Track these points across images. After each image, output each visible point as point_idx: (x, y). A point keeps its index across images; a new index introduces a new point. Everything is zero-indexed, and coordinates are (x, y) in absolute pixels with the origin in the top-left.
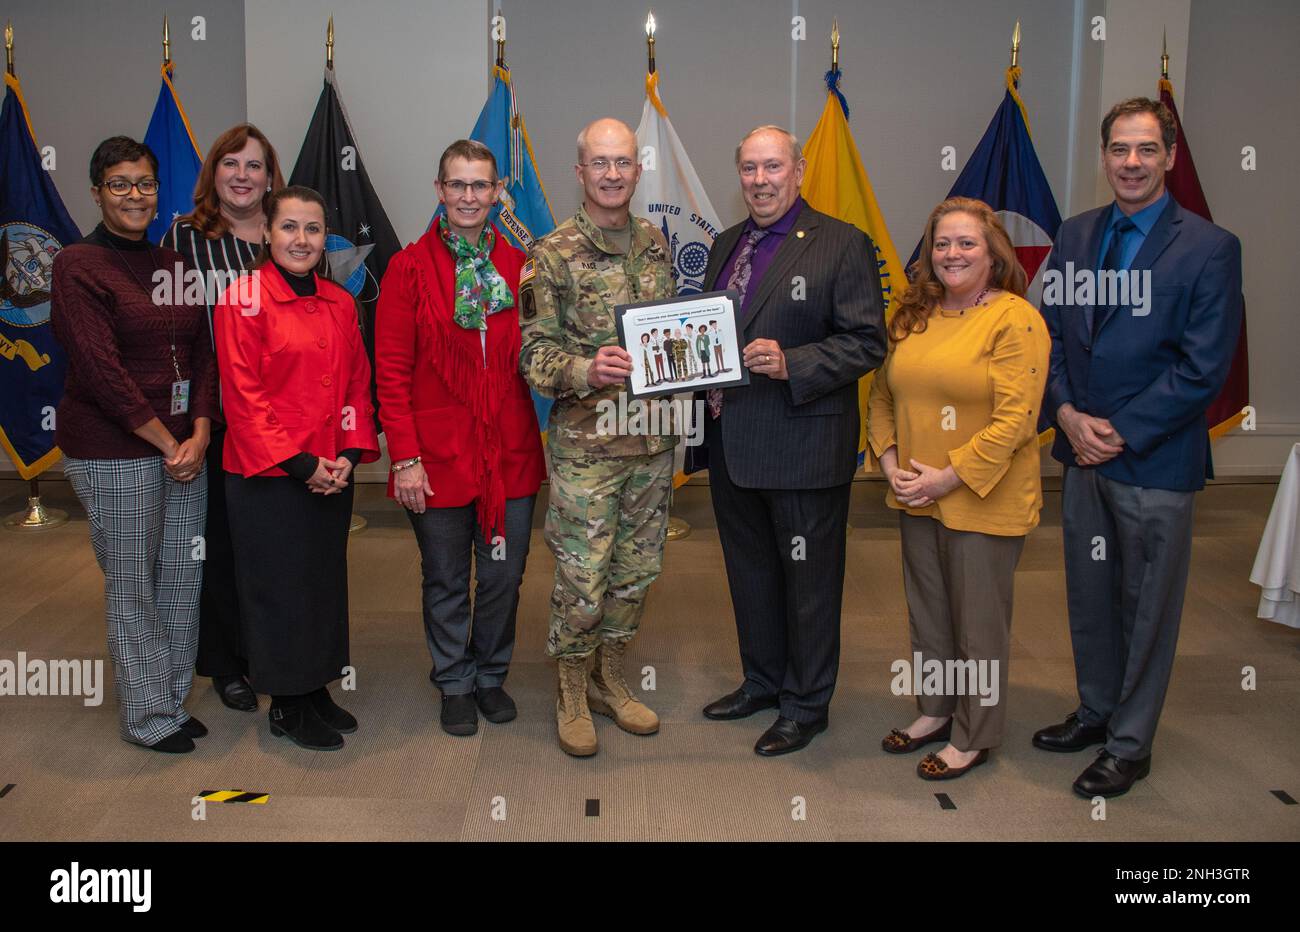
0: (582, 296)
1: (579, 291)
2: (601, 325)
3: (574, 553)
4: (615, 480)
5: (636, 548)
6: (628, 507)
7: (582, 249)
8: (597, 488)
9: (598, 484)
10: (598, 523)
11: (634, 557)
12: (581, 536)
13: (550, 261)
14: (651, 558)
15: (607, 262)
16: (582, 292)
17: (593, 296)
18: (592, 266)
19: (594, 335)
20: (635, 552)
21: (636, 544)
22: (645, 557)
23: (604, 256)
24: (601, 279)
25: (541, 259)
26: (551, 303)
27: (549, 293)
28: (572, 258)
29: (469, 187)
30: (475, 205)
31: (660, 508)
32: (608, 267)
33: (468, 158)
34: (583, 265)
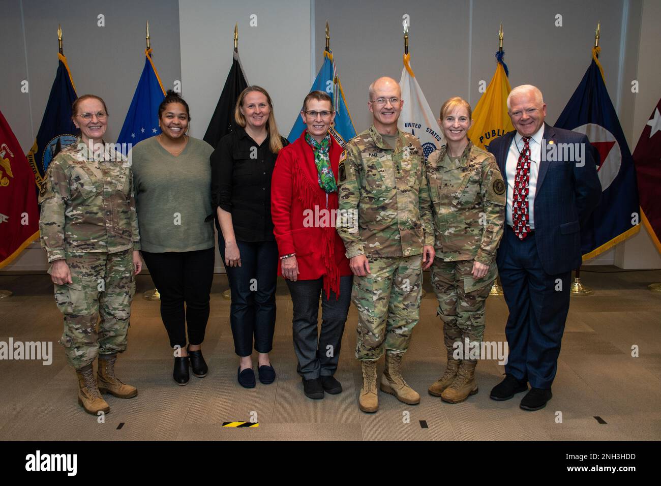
0: (368, 171)
1: (366, 168)
2: (378, 187)
3: (367, 308)
4: (388, 270)
5: (405, 307)
6: (397, 284)
7: (370, 146)
8: (378, 274)
9: (379, 271)
10: (378, 293)
11: (403, 312)
12: (370, 300)
13: (354, 151)
14: (413, 312)
15: (383, 153)
16: (369, 169)
17: (374, 171)
18: (375, 155)
19: (375, 192)
20: (404, 309)
21: (404, 305)
22: (410, 312)
23: (381, 150)
24: (379, 162)
25: (349, 150)
26: (354, 173)
27: (353, 168)
28: (364, 151)
29: (319, 114)
30: (322, 124)
31: (416, 285)
32: (384, 156)
33: (319, 99)
34: (370, 154)
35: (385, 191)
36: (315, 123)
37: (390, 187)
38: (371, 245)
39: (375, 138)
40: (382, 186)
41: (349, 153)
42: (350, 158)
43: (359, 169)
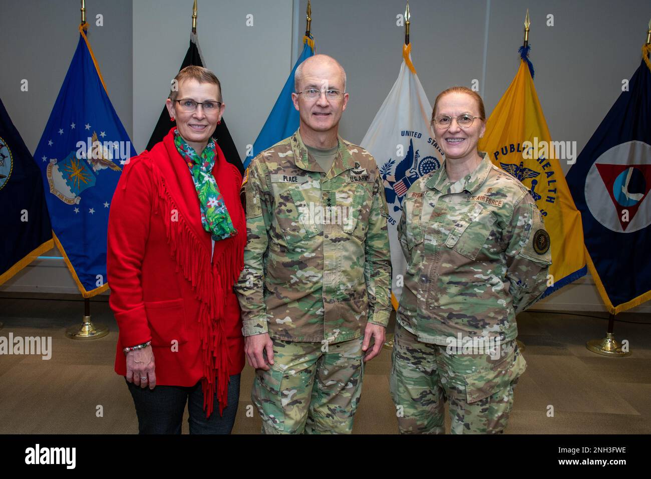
0: (281, 204)
1: (278, 200)
2: (294, 230)
3: (272, 416)
4: (307, 358)
5: (330, 412)
6: (322, 379)
7: (288, 164)
8: (291, 364)
9: (292, 360)
10: (291, 393)
11: (327, 420)
12: (278, 403)
13: (259, 170)
14: (341, 422)
15: (307, 177)
16: (282, 201)
17: (290, 205)
18: (293, 180)
19: (288, 238)
20: (328, 416)
21: (329, 409)
22: (337, 422)
23: (304, 173)
24: (299, 191)
25: (253, 168)
26: (259, 205)
27: (258, 196)
28: (276, 172)
29: (200, 107)
30: (204, 123)
31: (350, 381)
32: (307, 182)
33: (200, 80)
34: (285, 177)
35: (304, 238)
36: (193, 122)
37: (313, 233)
38: (278, 321)
39: (298, 152)
40: (300, 229)
41: (252, 173)
42: (253, 180)
43: (268, 199)
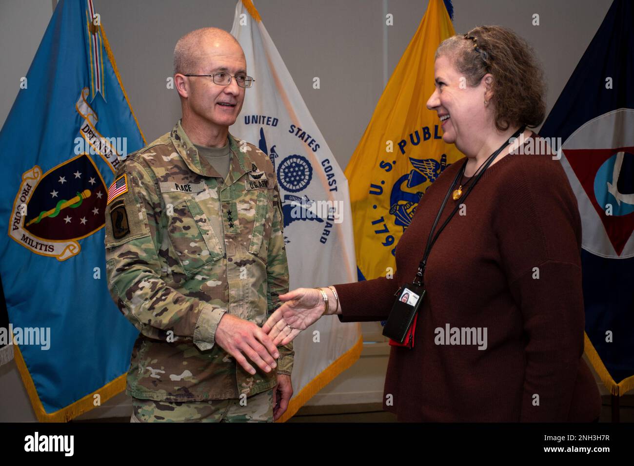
0: (175, 219)
2: (194, 252)
7: (176, 170)
13: (144, 177)
15: (203, 184)
16: (176, 215)
17: (187, 221)
18: (187, 189)
19: (187, 262)
23: (198, 178)
24: (196, 203)
26: (146, 221)
27: (144, 210)
28: (166, 178)
32: (204, 190)
34: (177, 186)
35: (207, 262)
37: (218, 255)
38: (173, 377)
39: (184, 153)
40: (201, 251)
41: (134, 181)
42: (137, 190)
